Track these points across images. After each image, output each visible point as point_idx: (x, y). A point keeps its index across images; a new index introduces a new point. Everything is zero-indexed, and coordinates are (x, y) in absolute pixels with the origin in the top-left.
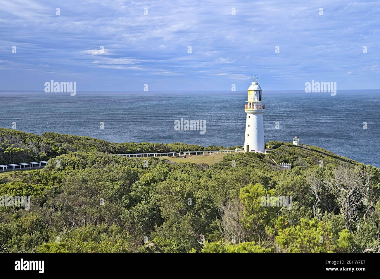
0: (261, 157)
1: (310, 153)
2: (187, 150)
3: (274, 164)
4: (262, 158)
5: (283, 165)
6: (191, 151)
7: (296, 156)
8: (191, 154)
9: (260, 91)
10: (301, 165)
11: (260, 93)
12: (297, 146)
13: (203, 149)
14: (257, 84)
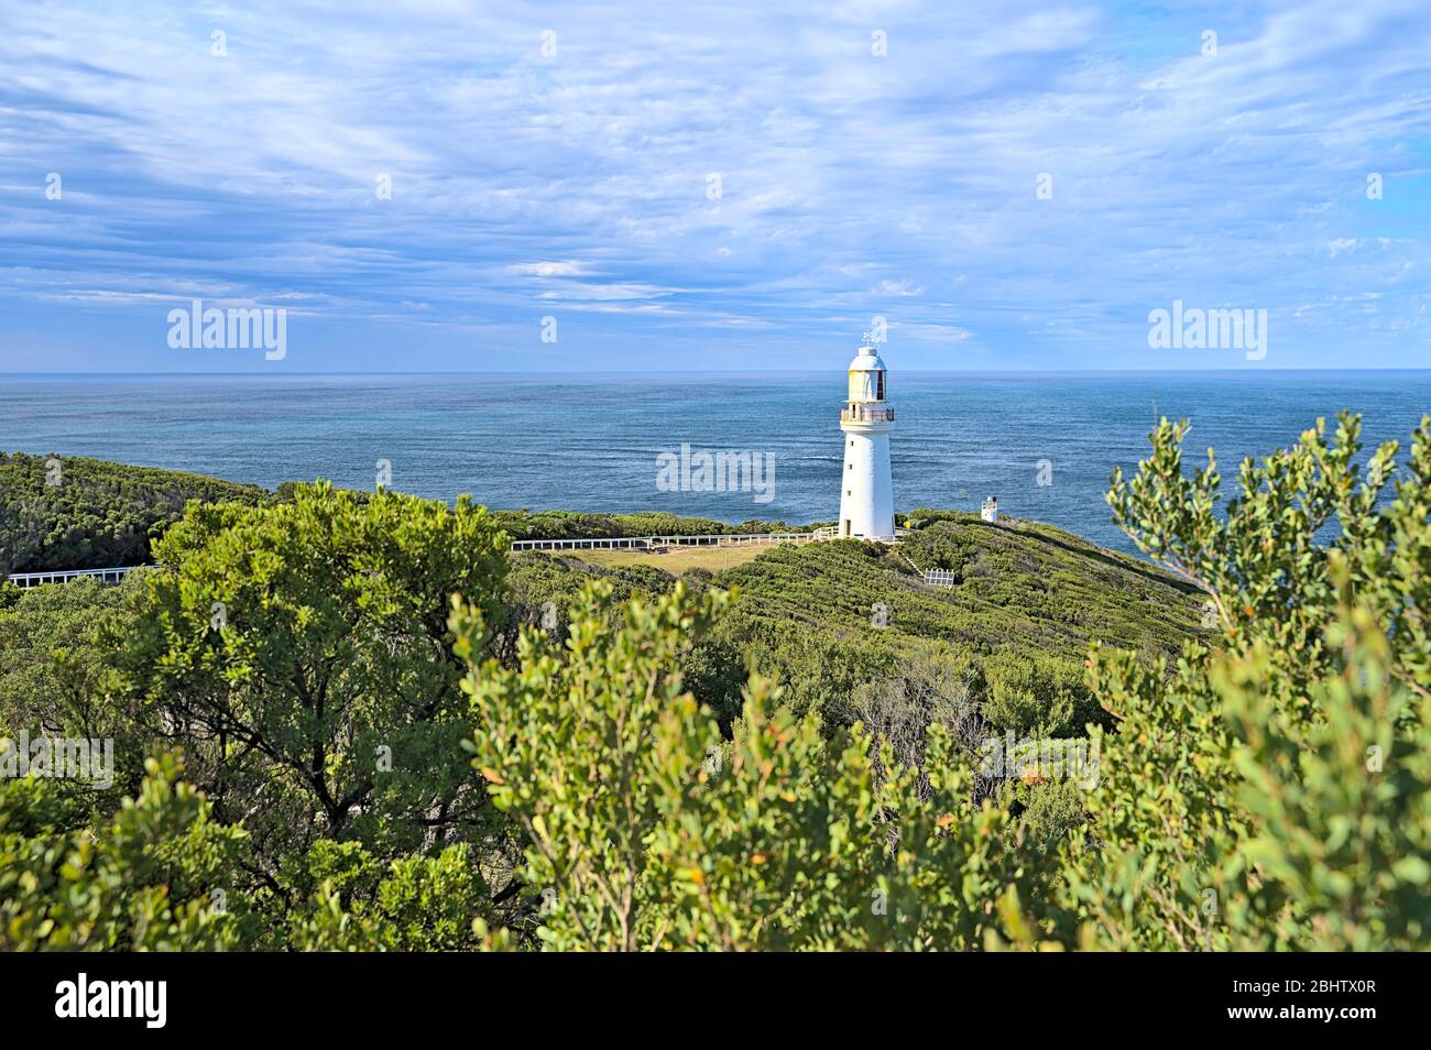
0: (874, 552)
1: (1013, 542)
2: (671, 533)
3: (910, 573)
4: (877, 556)
5: (934, 575)
6: (683, 534)
7: (972, 548)
8: (682, 542)
9: (880, 372)
10: (984, 574)
11: (880, 378)
12: (991, 525)
13: (719, 530)
14: (873, 353)
